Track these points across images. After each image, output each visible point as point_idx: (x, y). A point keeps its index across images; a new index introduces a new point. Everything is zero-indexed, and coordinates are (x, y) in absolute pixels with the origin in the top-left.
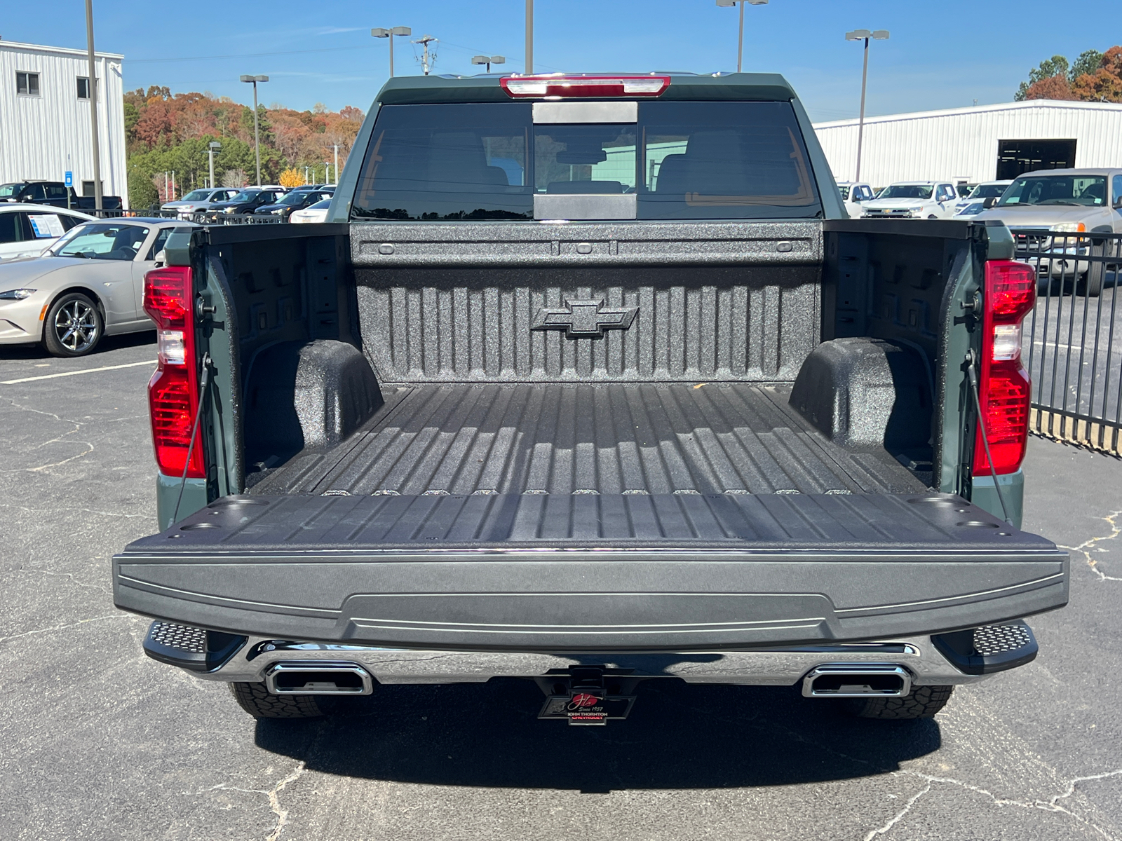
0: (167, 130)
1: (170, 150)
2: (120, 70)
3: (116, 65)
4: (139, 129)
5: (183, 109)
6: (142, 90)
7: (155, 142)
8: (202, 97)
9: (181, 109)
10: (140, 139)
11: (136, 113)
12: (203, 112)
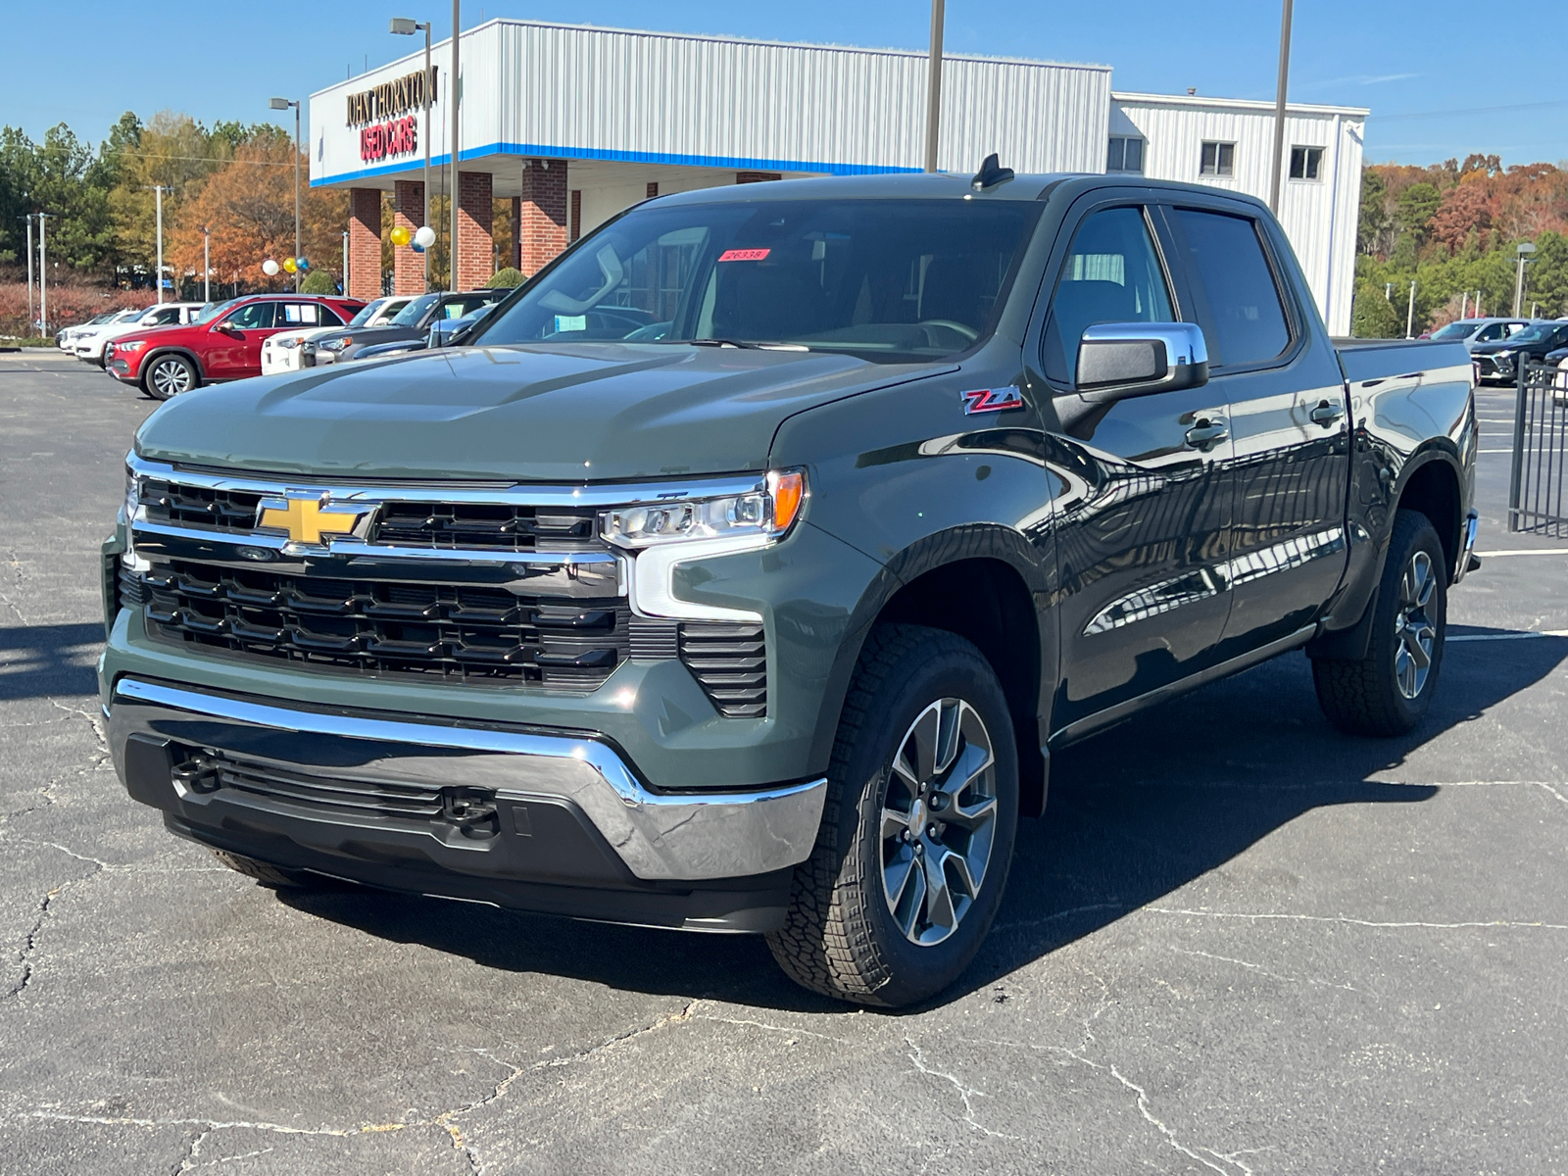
0: (1484, 223)
1: (1483, 258)
2: (1360, 134)
3: (1355, 125)
4: (1437, 224)
5: (1517, 191)
6: (1454, 162)
7: (1461, 245)
8: (1554, 170)
9: (1514, 189)
10: (1437, 240)
11: (1437, 199)
12: (1551, 194)
